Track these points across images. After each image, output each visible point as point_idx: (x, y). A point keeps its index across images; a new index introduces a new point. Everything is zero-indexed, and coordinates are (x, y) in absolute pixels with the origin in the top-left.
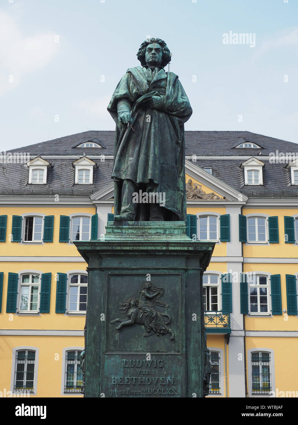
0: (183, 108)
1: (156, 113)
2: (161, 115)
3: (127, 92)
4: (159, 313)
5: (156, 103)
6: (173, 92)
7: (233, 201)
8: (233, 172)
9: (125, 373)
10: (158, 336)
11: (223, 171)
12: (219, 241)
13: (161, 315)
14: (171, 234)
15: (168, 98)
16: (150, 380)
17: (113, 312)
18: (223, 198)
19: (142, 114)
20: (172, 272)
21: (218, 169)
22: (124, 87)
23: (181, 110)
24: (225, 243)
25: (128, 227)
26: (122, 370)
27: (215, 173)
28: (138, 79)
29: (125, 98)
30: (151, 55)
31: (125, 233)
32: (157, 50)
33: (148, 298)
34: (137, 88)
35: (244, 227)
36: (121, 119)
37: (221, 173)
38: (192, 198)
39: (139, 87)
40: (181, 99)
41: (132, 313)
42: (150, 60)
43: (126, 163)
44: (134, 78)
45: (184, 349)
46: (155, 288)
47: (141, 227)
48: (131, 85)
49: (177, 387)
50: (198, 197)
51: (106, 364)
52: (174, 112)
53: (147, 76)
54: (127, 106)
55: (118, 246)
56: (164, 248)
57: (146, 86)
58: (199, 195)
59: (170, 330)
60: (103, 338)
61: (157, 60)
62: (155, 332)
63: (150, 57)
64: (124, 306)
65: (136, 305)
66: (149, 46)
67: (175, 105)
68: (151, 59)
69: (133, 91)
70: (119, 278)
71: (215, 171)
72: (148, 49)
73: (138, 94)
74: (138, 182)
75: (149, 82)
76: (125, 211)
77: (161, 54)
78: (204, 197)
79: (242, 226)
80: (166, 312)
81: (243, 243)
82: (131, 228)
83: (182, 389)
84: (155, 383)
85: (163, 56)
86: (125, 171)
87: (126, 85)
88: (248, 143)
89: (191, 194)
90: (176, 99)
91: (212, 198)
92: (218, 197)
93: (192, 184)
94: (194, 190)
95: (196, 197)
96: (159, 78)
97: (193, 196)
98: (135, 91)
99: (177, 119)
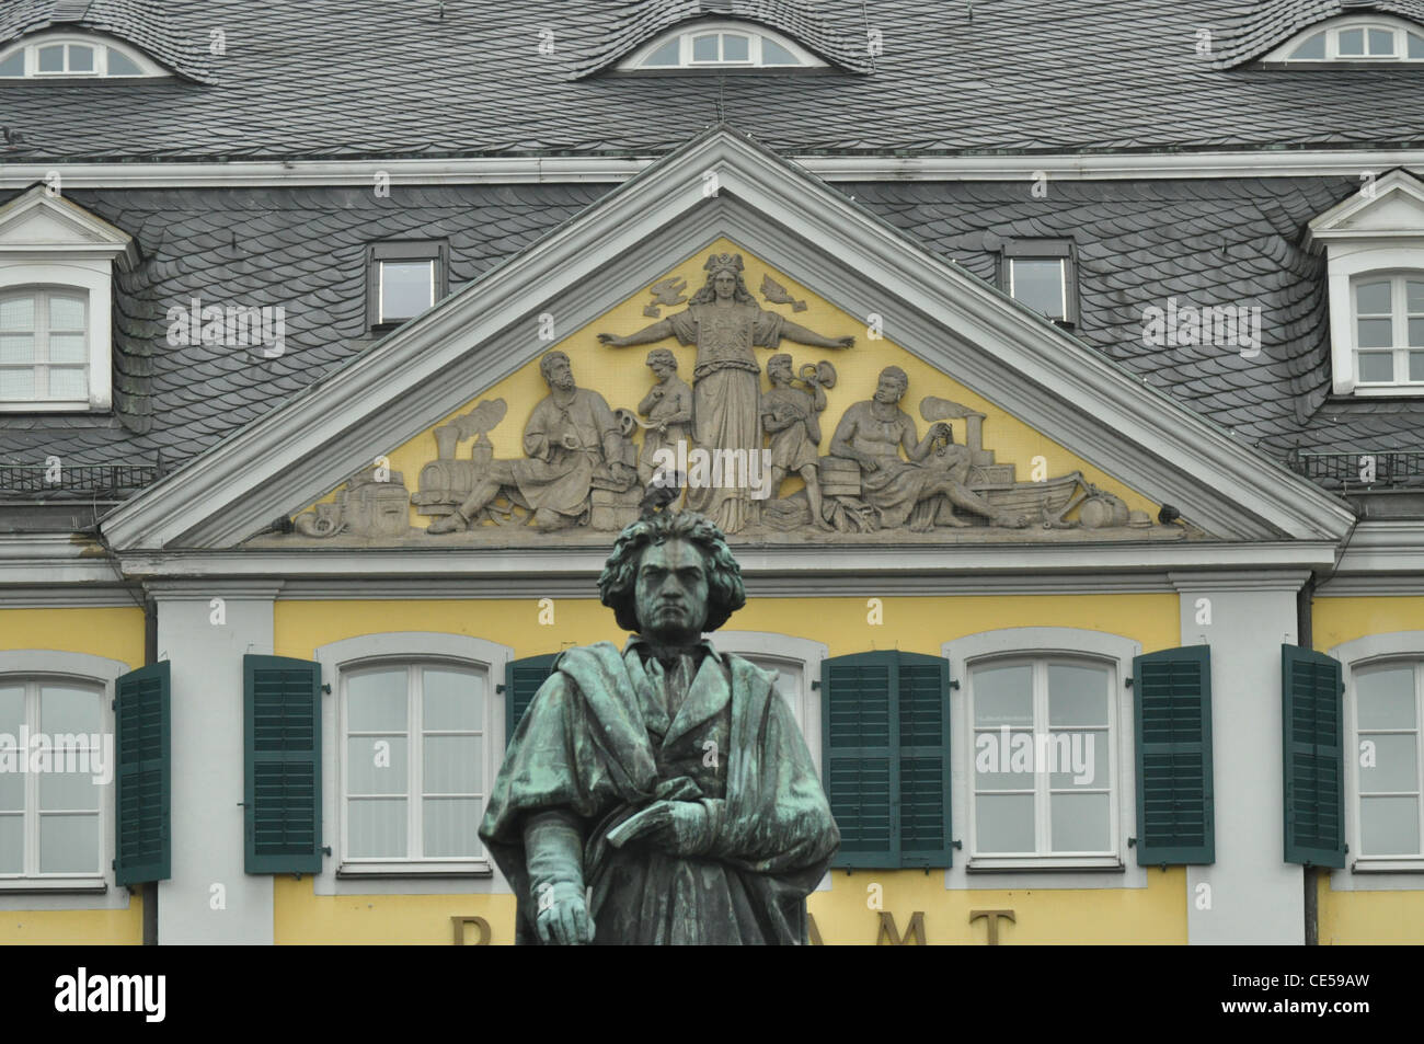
0: (799, 841)
1: (689, 873)
2: (708, 879)
3: (564, 785)
5: (688, 838)
6: (755, 779)
7: (1237, 542)
8: (1239, 286)
11: (1155, 274)
12: (1129, 858)
15: (735, 809)
18: (1154, 511)
19: (628, 876)
21: (1118, 260)
22: (552, 755)
23: (792, 852)
24: (1172, 877)
27: (1098, 299)
29: (559, 807)
30: (661, 601)
32: (687, 575)
34: (608, 768)
35: (1323, 750)
36: (550, 927)
38: (908, 521)
39: (614, 766)
40: (793, 804)
42: (657, 623)
44: (589, 711)
48: (579, 744)
50: (961, 511)
52: (764, 858)
53: (646, 705)
54: (569, 844)
57: (646, 763)
58: (965, 497)
61: (685, 623)
63: (658, 608)
66: (653, 557)
67: (764, 837)
68: (660, 617)
69: (587, 775)
71: (1091, 283)
72: (647, 571)
73: (612, 794)
75: (655, 736)
77: (702, 590)
78: (1007, 509)
79: (1313, 739)
81: (1315, 874)
85: (711, 598)
87: (560, 747)
89: (903, 487)
90: (769, 809)
91: (1073, 519)
92: (1119, 510)
93: (912, 407)
94: (928, 454)
95: (946, 514)
96: (698, 718)
97: (919, 504)
98: (596, 778)
99: (775, 886)
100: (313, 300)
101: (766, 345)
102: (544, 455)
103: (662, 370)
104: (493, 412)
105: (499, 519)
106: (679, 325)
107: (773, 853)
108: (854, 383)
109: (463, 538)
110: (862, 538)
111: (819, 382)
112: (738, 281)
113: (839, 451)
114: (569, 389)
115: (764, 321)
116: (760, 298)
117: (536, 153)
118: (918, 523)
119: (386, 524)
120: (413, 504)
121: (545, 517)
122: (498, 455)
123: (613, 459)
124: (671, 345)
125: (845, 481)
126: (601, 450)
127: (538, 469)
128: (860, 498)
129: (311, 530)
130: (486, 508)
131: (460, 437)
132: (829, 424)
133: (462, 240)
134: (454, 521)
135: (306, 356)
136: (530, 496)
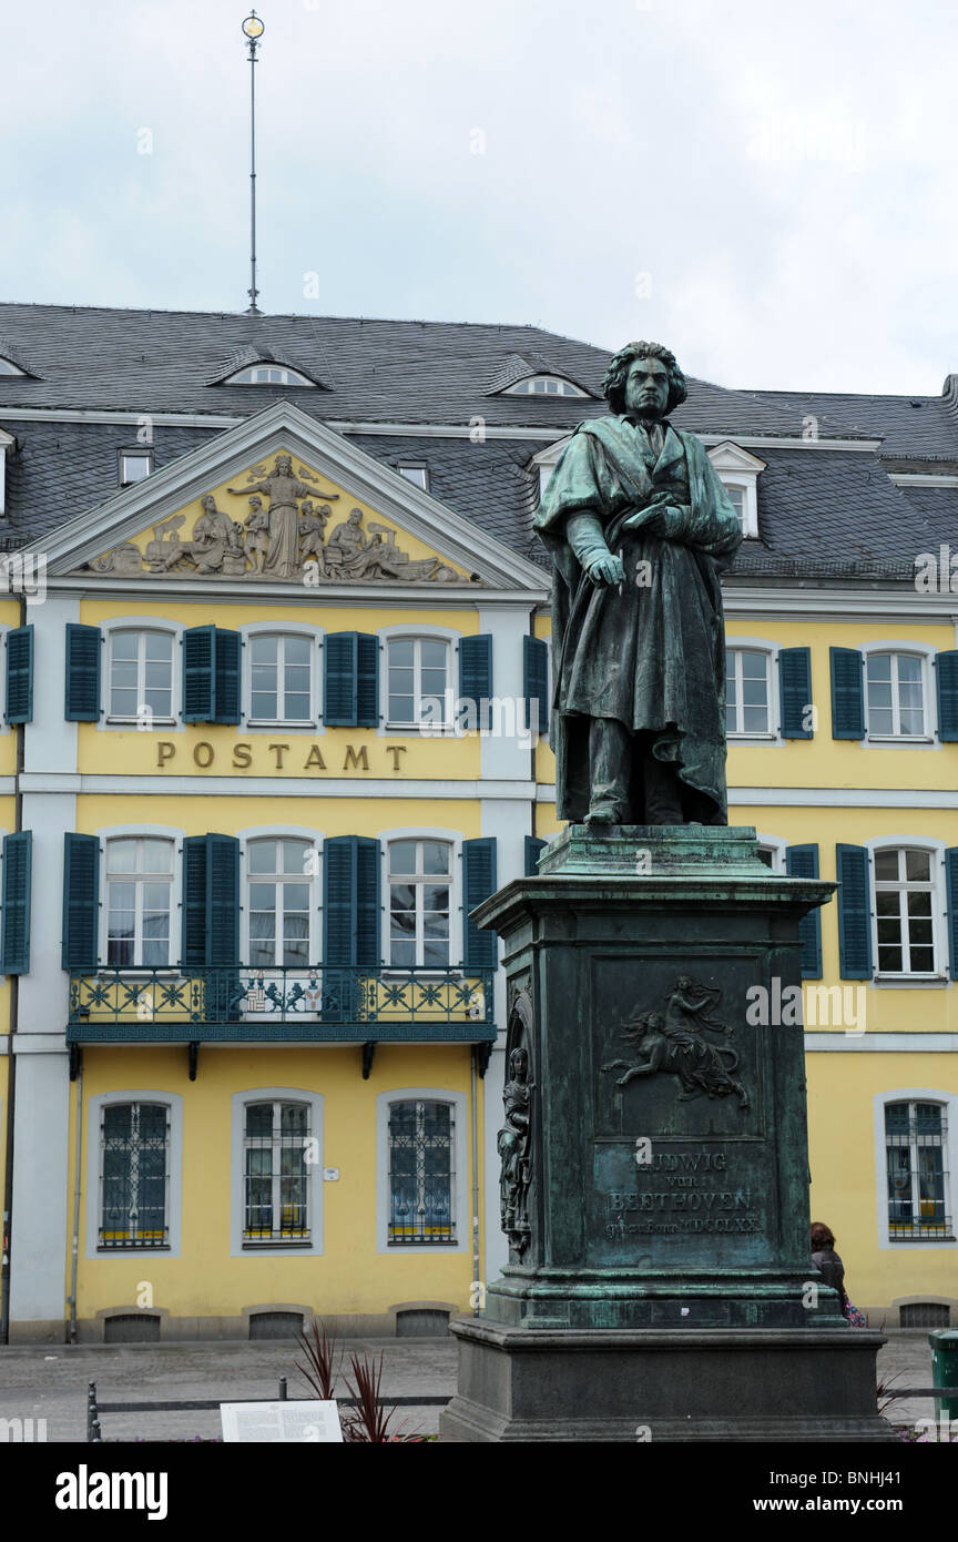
0: (729, 534)
1: (669, 549)
2: (680, 555)
3: (593, 495)
4: (713, 1048)
5: (671, 527)
6: (704, 496)
7: (506, 590)
8: (499, 484)
9: (641, 1186)
10: (712, 1099)
11: (464, 478)
13: (717, 1051)
14: (726, 859)
15: (697, 512)
16: (699, 1199)
17: (605, 1046)
18: (470, 575)
20: (740, 950)
21: (447, 471)
22: (584, 477)
23: (724, 540)
25: (623, 839)
26: (634, 1177)
27: (439, 487)
28: (622, 461)
29: (591, 507)
30: (645, 392)
31: (617, 854)
32: (658, 378)
33: (686, 1013)
34: (621, 484)
35: (540, 682)
36: (600, 571)
37: (457, 485)
38: (363, 575)
39: (626, 483)
40: (725, 512)
41: (652, 1047)
42: (642, 405)
43: (599, 675)
44: (607, 453)
45: (771, 1129)
46: (700, 988)
47: (655, 840)
48: (600, 472)
49: (759, 1217)
50: (385, 572)
51: (596, 1165)
52: (710, 544)
53: (641, 450)
54: (598, 529)
55: (618, 890)
56: (724, 896)
57: (646, 482)
58: (387, 566)
59: (739, 1085)
60: (587, 1105)
61: (658, 405)
62: (705, 1091)
63: (642, 397)
64: (631, 1031)
65: (659, 1030)
66: (636, 366)
67: (711, 530)
68: (645, 401)
69: (609, 489)
70: (614, 966)
71: (437, 480)
72: (635, 374)
74: (637, 727)
75: (650, 468)
76: (605, 797)
77: (667, 387)
78: (405, 572)
79: (535, 676)
80: (727, 1045)
82: (630, 843)
83: (769, 1219)
84: (709, 1206)
85: (670, 391)
86: (601, 697)
87: (589, 472)
88: (546, 379)
89: (361, 561)
90: (713, 514)
91: (433, 578)
92: (453, 575)
93: (364, 527)
94: (371, 546)
95: (379, 571)
96: (673, 459)
97: (367, 569)
98: (614, 491)
99: (714, 561)
100: (94, 472)
101: (301, 497)
102: (202, 540)
103: (256, 505)
104: (180, 520)
105: (184, 568)
106: (264, 487)
107: (714, 541)
108: (339, 515)
109: (164, 575)
110: (343, 582)
111: (323, 515)
112: (289, 468)
113: (333, 544)
114: (214, 512)
115: (300, 486)
116: (298, 476)
117: (193, 413)
118: (368, 577)
119: (132, 568)
120: (144, 560)
121: (203, 567)
122: (182, 540)
123: (233, 544)
124: (259, 494)
125: (334, 557)
126: (228, 539)
127: (200, 546)
128: (341, 565)
129: (97, 569)
130: (176, 563)
131: (165, 531)
132: (328, 532)
133: (161, 449)
134: (162, 567)
135: (91, 496)
136: (195, 557)
